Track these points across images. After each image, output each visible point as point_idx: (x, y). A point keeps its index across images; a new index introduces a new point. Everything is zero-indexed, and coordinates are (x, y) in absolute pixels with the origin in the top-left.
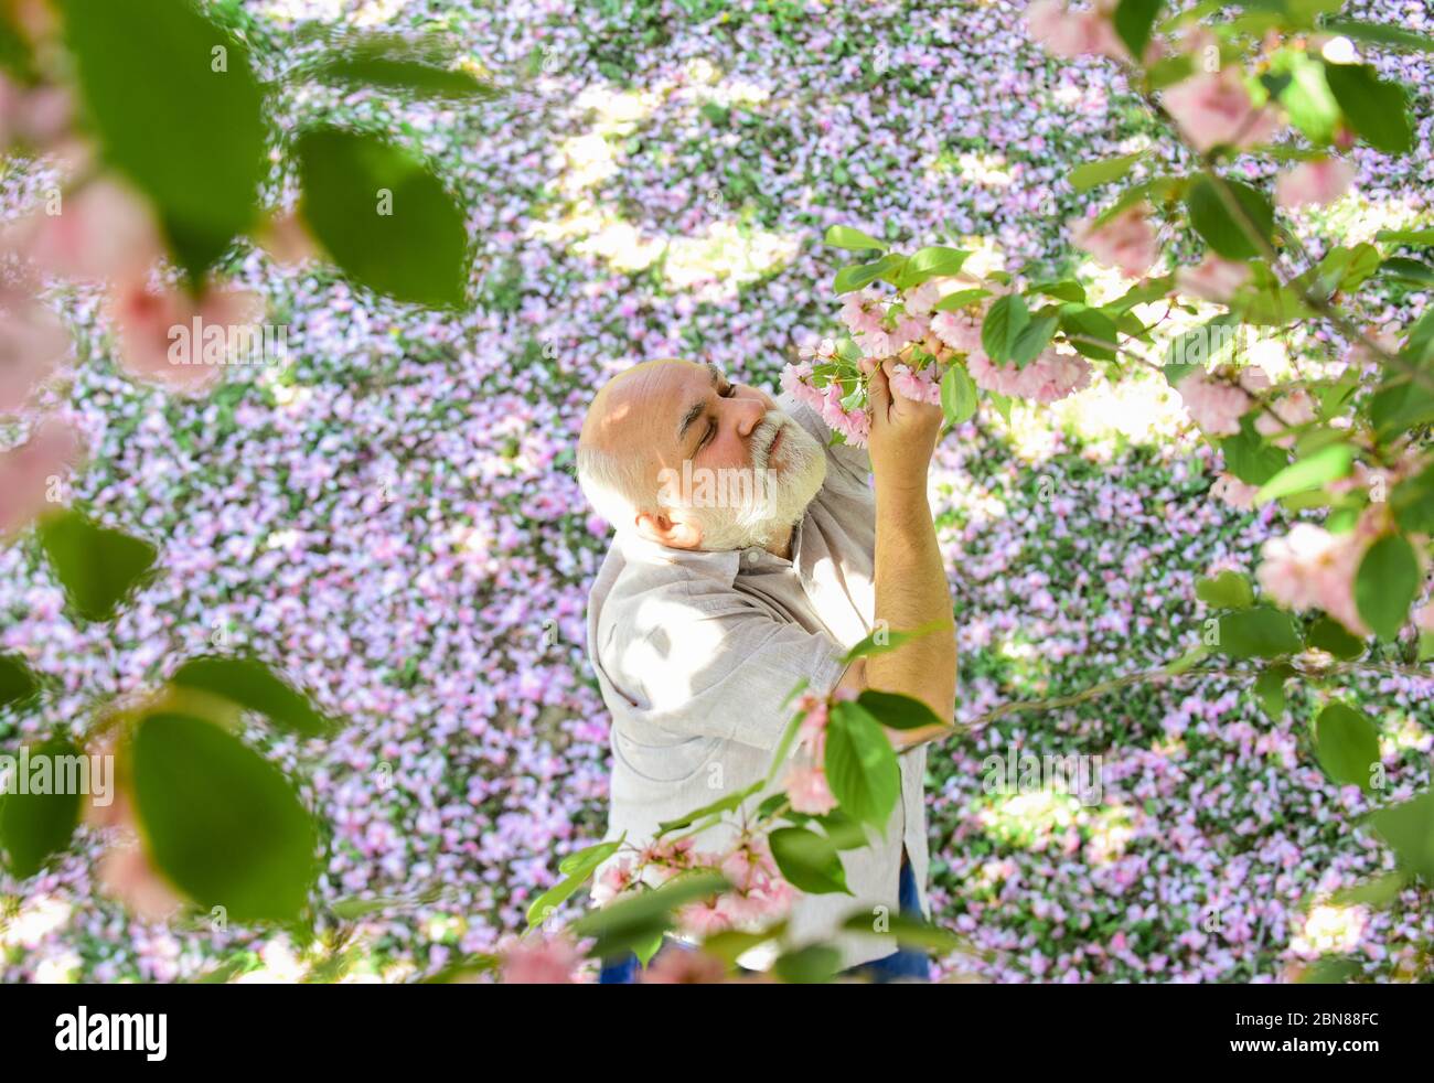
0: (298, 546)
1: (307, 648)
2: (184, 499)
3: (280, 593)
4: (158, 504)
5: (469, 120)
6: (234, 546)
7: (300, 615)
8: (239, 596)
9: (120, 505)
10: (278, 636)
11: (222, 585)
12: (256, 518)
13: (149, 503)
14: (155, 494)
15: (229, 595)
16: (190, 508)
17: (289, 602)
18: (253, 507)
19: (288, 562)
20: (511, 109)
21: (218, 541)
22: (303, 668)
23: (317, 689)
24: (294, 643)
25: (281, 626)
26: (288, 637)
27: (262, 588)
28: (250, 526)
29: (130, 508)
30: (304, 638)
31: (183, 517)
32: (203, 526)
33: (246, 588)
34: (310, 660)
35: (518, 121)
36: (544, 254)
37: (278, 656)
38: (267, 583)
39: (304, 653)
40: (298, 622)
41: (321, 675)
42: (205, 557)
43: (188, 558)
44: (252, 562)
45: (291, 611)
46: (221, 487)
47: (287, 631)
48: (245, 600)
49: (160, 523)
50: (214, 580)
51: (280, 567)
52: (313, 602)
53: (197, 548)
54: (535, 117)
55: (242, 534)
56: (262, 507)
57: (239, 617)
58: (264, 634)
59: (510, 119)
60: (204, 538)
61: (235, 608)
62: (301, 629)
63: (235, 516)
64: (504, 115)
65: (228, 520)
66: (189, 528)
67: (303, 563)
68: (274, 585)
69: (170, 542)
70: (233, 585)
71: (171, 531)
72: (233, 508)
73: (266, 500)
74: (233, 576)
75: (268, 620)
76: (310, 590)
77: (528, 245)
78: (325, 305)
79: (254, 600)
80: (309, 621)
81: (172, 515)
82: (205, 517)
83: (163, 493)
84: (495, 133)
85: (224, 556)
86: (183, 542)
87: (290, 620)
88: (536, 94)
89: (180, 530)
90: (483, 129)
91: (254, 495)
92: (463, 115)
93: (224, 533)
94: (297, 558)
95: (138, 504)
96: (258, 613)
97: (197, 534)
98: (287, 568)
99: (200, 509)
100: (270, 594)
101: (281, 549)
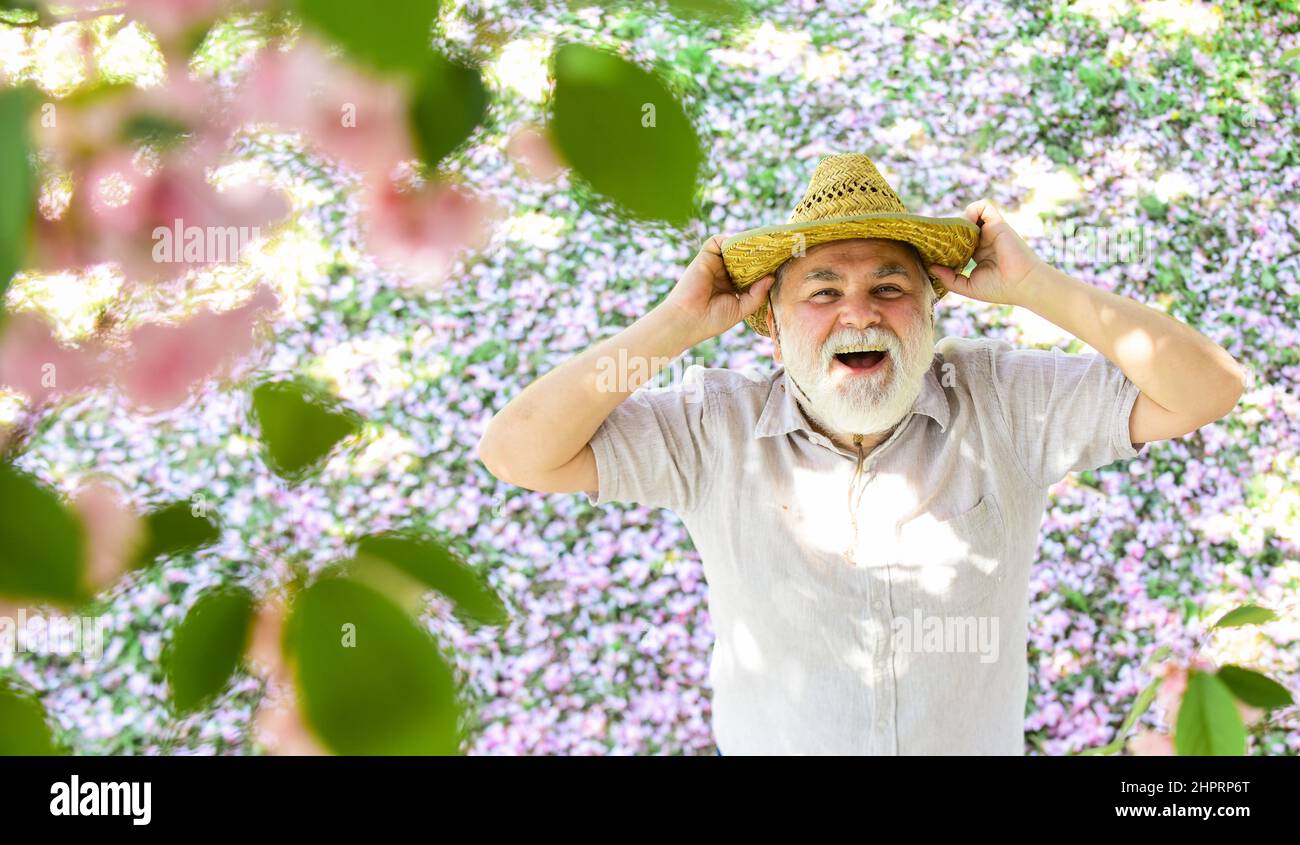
0: (691, 576)
1: (686, 675)
2: (588, 517)
3: (666, 619)
4: (562, 519)
5: (913, 186)
6: (629, 568)
7: (684, 642)
8: (627, 617)
9: (526, 516)
10: (659, 660)
11: (612, 603)
12: (654, 545)
13: (553, 518)
14: (560, 509)
15: (618, 614)
16: (592, 527)
17: (675, 628)
18: (653, 533)
19: (680, 590)
20: (955, 179)
21: (614, 562)
22: (679, 694)
23: (689, 717)
24: (673, 669)
25: (663, 651)
26: (670, 662)
27: (651, 612)
28: (646, 550)
29: (534, 519)
30: (684, 665)
31: (584, 535)
32: (602, 545)
33: (636, 610)
34: (687, 687)
35: (960, 192)
36: (969, 322)
37: (657, 680)
38: (656, 608)
39: (682, 679)
40: (681, 649)
41: (696, 702)
42: (601, 575)
43: (583, 574)
44: (644, 586)
45: (676, 637)
46: (624, 510)
47: (669, 656)
48: (633, 622)
49: (561, 538)
50: (605, 599)
51: (671, 593)
52: (698, 632)
53: (594, 566)
54: (977, 190)
55: (638, 558)
56: (661, 535)
57: (625, 637)
58: (646, 657)
59: (954, 189)
60: (603, 556)
61: (622, 628)
62: (683, 656)
63: (634, 540)
64: (948, 185)
65: (628, 542)
66: (588, 545)
67: (694, 592)
68: (662, 610)
69: (568, 557)
70: (623, 605)
71: (571, 547)
72: (633, 532)
73: (666, 528)
74: (624, 597)
75: (651, 644)
76: (697, 620)
77: (953, 313)
78: (750, 349)
79: (642, 624)
80: (691, 649)
81: (574, 531)
82: (605, 537)
83: (568, 509)
84: (936, 202)
85: (618, 577)
86: (581, 558)
87: (673, 646)
88: (981, 169)
89: (580, 547)
90: (926, 197)
91: (655, 522)
92: (907, 180)
93: (623, 554)
94: (688, 587)
95: (543, 517)
96: (643, 635)
97: (595, 553)
98: (678, 596)
99: (601, 529)
100: (657, 618)
101: (674, 576)
